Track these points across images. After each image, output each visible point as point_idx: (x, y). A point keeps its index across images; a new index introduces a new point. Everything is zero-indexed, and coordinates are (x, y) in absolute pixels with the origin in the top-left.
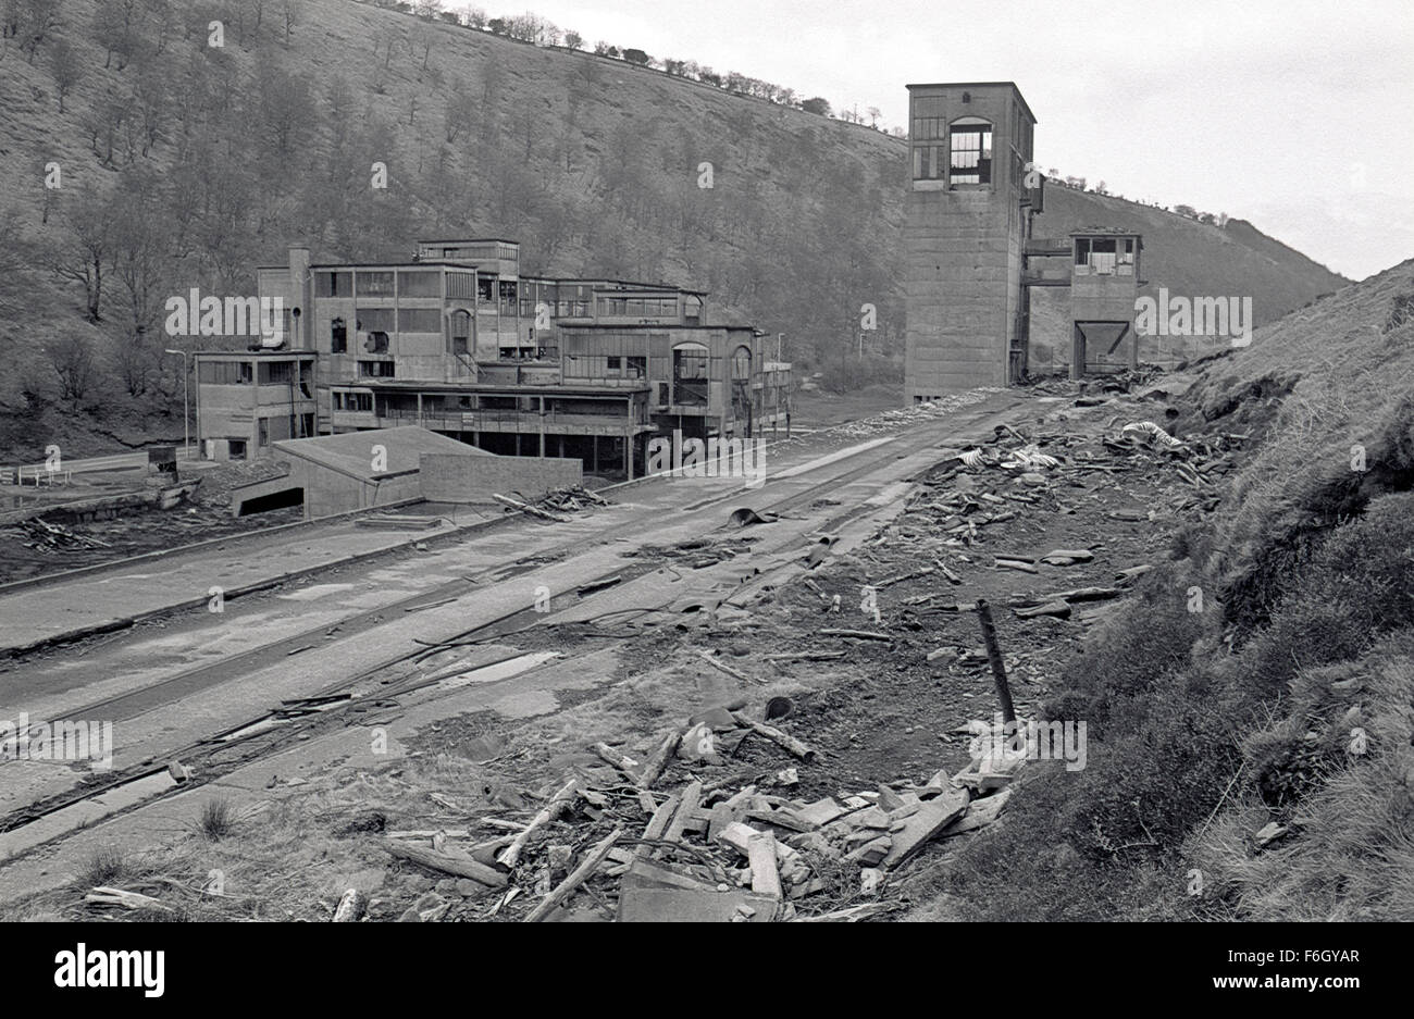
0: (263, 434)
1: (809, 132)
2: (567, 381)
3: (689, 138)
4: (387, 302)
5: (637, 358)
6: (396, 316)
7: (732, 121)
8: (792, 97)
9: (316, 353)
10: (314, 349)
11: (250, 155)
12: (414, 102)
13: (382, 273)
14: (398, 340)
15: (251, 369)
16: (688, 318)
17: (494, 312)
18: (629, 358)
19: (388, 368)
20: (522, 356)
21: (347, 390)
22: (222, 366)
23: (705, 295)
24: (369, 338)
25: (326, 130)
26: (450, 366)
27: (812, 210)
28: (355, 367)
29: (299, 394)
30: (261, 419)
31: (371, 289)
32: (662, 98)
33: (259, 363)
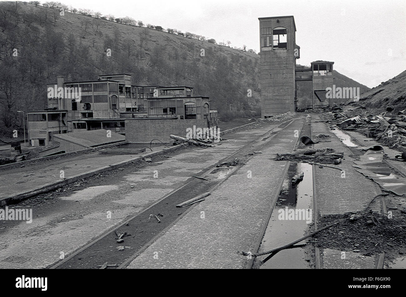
0: (50, 137)
1: (211, 48)
2: (150, 116)
3: (176, 50)
4: (90, 94)
5: (172, 108)
6: (93, 98)
7: (188, 46)
8: (205, 39)
9: (67, 111)
10: (66, 109)
11: (44, 55)
12: (94, 41)
13: (88, 84)
14: (94, 106)
15: (45, 116)
16: (187, 96)
17: (124, 97)
18: (170, 108)
19: (91, 115)
20: (133, 110)
21: (77, 122)
22: (36, 116)
23: (192, 88)
24: (84, 105)
25: (68, 49)
26: (111, 113)
27: (213, 70)
28: (80, 115)
29: (62, 124)
30: (49, 132)
31: (85, 90)
32: (168, 39)
33: (48, 114)
